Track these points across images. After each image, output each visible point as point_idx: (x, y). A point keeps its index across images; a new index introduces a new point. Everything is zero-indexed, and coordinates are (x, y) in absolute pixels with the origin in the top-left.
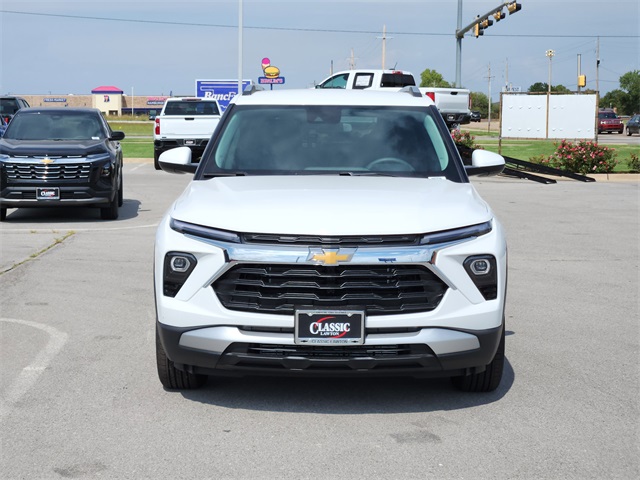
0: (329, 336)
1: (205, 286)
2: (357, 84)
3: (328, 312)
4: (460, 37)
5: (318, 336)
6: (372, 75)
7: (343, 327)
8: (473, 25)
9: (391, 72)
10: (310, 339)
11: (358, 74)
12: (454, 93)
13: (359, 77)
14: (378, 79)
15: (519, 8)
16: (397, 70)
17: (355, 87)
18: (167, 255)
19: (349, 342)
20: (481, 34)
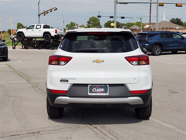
2: (37, 28)
4: (39, 16)
6: (41, 26)
8: (43, 13)
9: (45, 25)
11: (37, 25)
12: (61, 30)
13: (37, 26)
14: (42, 27)
15: (57, 9)
16: (46, 24)
17: (36, 28)
20: (45, 15)
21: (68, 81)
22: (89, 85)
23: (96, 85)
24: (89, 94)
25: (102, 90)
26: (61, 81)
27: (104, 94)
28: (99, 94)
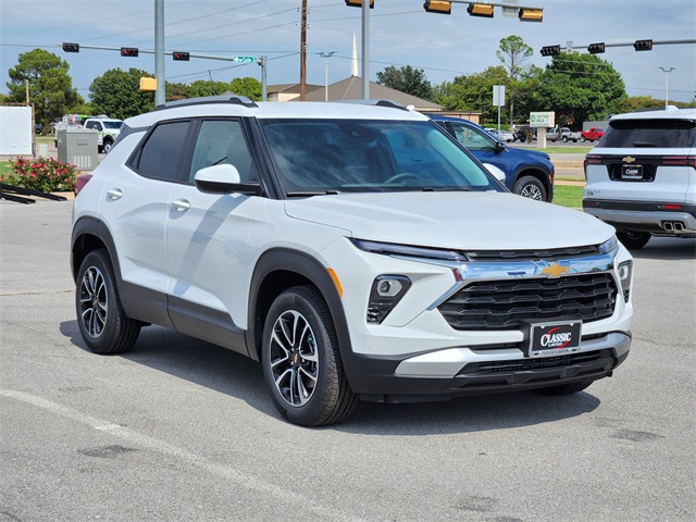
0: (555, 347)
1: (430, 308)
3: (556, 323)
5: (547, 348)
7: (565, 337)
10: (540, 352)
18: (376, 279)
19: (570, 351)
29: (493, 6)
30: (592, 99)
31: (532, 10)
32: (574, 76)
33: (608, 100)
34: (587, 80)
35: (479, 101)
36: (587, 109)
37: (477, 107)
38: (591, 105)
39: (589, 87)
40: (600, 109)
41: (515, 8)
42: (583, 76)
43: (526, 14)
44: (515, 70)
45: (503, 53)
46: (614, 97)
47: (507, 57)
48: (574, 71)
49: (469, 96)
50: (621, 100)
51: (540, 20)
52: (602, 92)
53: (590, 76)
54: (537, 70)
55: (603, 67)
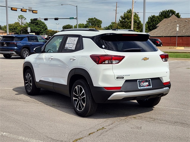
21: (123, 78)
22: (138, 80)
23: (143, 80)
24: (139, 88)
25: (147, 83)
26: (117, 78)
27: (149, 87)
28: (145, 87)
29: (26, 10)
30: (40, 30)
31: (35, 11)
32: (36, 25)
33: (44, 30)
34: (39, 26)
35: (13, 30)
36: (39, 32)
37: (13, 31)
38: (40, 32)
39: (39, 27)
40: (42, 33)
41: (31, 10)
42: (38, 25)
43: (34, 12)
44: (22, 23)
45: (19, 19)
46: (45, 30)
47: (20, 20)
48: (36, 24)
49: (11, 29)
50: (47, 30)
51: (37, 13)
52: (42, 28)
53: (39, 25)
54: (28, 23)
55: (42, 23)
